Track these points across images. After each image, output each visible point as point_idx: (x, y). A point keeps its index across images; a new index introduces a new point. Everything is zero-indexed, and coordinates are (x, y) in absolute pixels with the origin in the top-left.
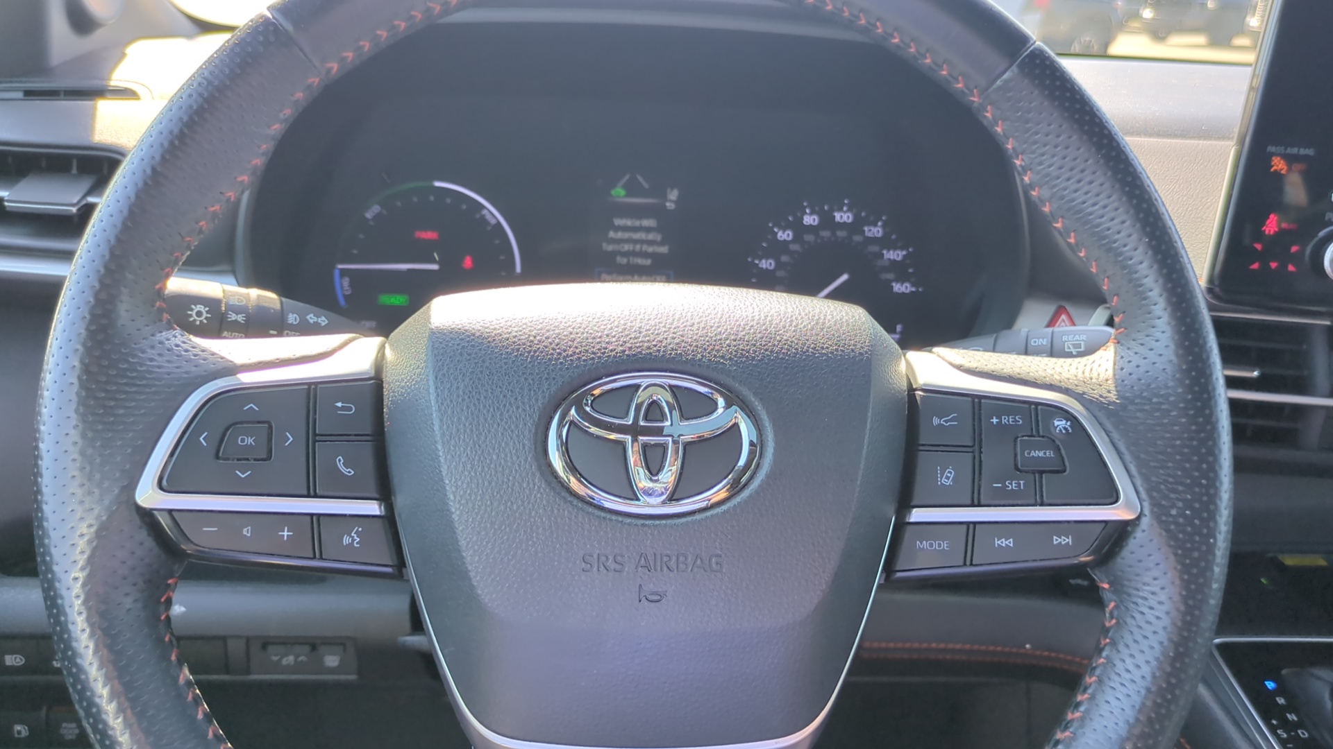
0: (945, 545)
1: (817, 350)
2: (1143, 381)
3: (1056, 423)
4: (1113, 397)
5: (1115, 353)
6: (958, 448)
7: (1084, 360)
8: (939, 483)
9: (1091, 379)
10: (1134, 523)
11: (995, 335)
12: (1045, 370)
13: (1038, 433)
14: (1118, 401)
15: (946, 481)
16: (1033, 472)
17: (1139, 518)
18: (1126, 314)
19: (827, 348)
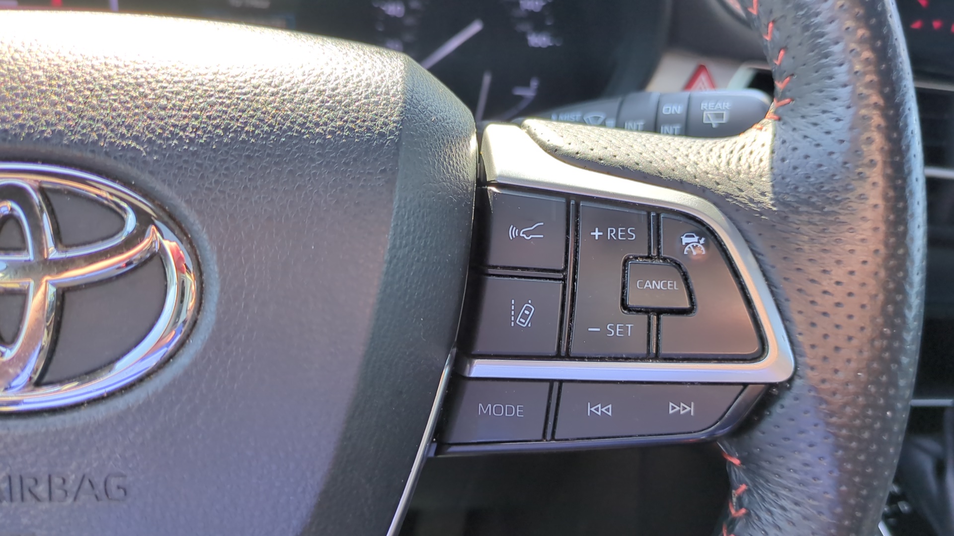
0: (517, 411)
1: (308, 128)
2: (812, 179)
3: (685, 240)
4: (768, 201)
5: (775, 135)
6: (544, 273)
7: (728, 143)
8: (513, 325)
9: (739, 173)
10: (783, 387)
11: (619, 99)
12: (675, 158)
13: (659, 253)
14: (775, 209)
15: (523, 321)
16: (647, 311)
17: (790, 380)
18: (795, 77)
19: (325, 124)
